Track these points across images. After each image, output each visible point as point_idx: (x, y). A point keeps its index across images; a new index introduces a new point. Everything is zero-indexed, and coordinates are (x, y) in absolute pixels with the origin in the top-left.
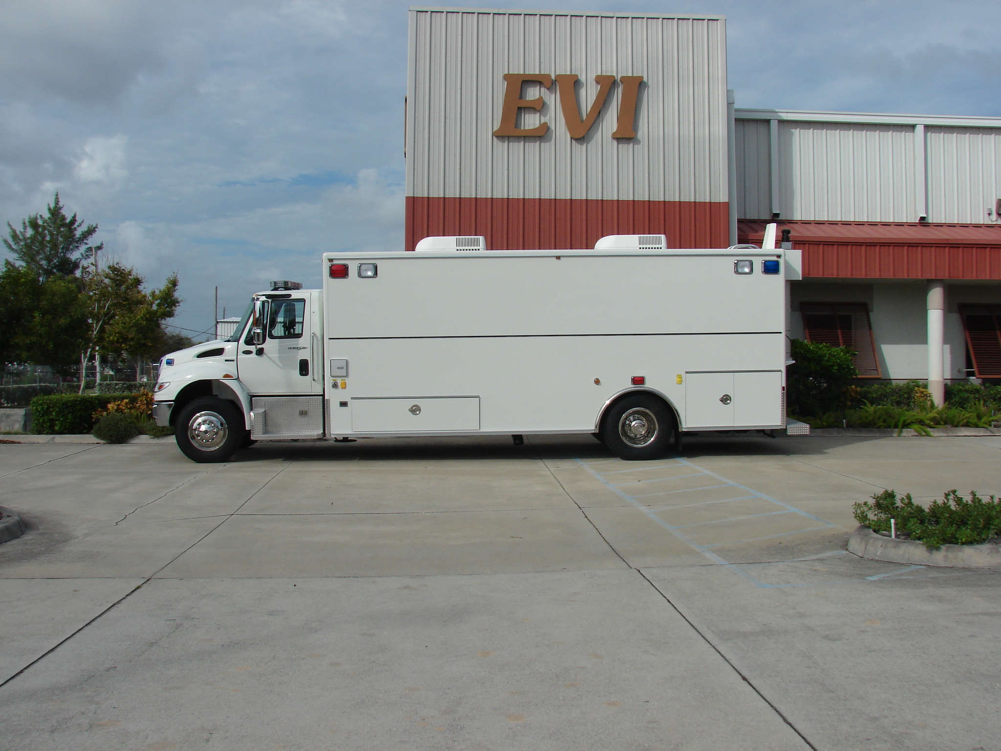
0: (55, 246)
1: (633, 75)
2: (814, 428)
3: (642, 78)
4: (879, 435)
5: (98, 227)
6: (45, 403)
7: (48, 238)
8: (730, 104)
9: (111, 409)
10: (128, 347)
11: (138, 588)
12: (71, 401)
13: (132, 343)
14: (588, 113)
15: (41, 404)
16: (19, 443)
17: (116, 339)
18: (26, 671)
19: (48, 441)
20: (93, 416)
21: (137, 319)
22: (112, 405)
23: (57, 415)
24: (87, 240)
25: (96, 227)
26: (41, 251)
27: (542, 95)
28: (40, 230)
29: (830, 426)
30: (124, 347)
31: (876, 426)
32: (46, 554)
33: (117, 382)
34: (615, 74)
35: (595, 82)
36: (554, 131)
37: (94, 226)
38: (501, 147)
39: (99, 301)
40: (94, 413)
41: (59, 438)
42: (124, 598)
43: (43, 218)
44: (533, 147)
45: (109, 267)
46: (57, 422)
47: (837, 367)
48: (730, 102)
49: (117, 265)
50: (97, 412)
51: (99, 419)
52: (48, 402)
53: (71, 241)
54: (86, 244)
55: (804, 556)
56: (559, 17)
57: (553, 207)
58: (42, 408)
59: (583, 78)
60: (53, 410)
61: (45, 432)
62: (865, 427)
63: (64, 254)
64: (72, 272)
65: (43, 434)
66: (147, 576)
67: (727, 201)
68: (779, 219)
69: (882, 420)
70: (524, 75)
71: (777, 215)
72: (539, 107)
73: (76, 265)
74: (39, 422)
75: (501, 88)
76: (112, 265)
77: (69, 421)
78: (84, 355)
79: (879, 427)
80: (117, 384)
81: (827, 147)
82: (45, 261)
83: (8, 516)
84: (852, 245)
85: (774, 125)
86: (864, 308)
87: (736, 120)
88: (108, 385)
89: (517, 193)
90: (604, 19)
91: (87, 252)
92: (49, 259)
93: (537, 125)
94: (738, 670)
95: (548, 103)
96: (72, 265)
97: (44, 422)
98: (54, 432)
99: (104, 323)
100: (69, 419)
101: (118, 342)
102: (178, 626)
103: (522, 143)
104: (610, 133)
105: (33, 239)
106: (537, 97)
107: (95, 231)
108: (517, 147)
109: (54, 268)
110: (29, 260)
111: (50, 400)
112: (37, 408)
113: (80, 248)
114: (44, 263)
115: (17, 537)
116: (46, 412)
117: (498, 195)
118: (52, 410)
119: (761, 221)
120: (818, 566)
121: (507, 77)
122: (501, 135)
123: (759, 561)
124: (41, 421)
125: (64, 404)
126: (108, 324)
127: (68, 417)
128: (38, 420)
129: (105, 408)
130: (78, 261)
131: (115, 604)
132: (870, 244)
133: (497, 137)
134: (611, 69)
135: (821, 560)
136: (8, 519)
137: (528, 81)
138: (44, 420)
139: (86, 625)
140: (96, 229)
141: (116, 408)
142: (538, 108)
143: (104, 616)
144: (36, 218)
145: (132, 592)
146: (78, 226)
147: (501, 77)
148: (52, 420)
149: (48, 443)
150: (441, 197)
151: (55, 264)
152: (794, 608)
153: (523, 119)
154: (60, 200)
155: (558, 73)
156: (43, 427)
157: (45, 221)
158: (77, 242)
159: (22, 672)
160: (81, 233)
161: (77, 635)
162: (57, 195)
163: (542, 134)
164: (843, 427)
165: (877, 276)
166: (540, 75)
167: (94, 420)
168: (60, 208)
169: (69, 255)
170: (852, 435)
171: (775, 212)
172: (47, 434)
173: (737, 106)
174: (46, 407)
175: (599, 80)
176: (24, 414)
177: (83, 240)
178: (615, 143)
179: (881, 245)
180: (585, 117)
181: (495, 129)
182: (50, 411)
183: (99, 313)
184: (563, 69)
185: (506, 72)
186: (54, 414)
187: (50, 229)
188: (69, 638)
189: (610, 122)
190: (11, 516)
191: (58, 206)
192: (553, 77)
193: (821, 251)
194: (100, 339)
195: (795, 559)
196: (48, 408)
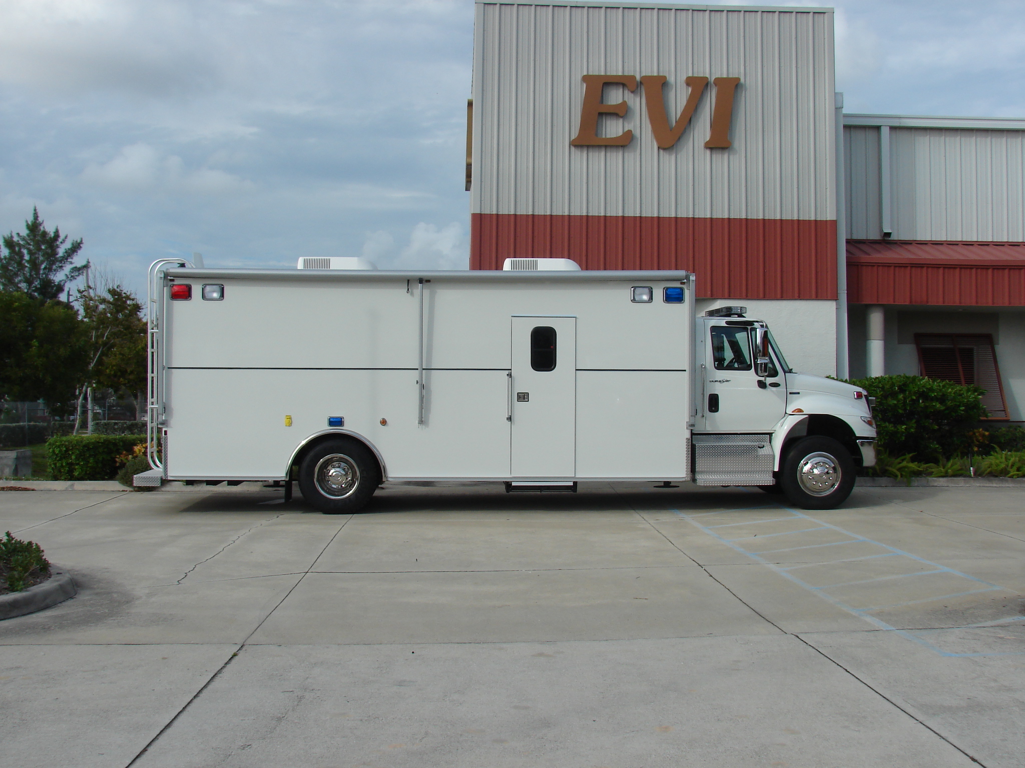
0: (35, 265)
1: (728, 76)
2: (937, 477)
3: (738, 79)
4: (1013, 485)
5: (83, 242)
6: (63, 445)
7: (27, 257)
8: (838, 109)
9: (138, 452)
10: (126, 381)
11: (235, 655)
12: (93, 443)
13: (131, 377)
14: (677, 120)
15: (59, 447)
16: (33, 490)
17: (113, 372)
18: (150, 749)
19: (67, 488)
20: (117, 459)
21: (137, 350)
22: (138, 447)
23: (77, 458)
24: (72, 258)
25: (81, 242)
26: (19, 273)
27: (626, 99)
28: (17, 249)
29: (955, 475)
30: (122, 381)
31: (1009, 475)
32: (112, 617)
33: (116, 421)
34: (708, 76)
35: (685, 85)
36: (639, 138)
37: (79, 241)
38: (580, 157)
39: (97, 329)
40: (118, 456)
41: (79, 485)
42: (224, 667)
43: (21, 236)
44: (615, 158)
45: (109, 291)
46: (77, 467)
47: (964, 408)
48: (839, 106)
49: (118, 288)
50: (122, 456)
51: (125, 464)
52: (67, 443)
53: (54, 261)
54: (71, 263)
55: (980, 622)
56: (644, 10)
57: (638, 225)
58: (60, 451)
59: (671, 79)
60: (73, 453)
61: (63, 478)
62: (996, 476)
63: (47, 275)
64: (55, 295)
65: (60, 480)
66: (240, 641)
67: (835, 219)
68: (890, 239)
69: (1015, 468)
70: (606, 76)
71: (889, 234)
72: (621, 112)
73: (60, 288)
74: (56, 466)
75: (580, 91)
76: (111, 288)
77: (90, 465)
78: (80, 390)
79: (1012, 477)
80: (116, 424)
81: (945, 156)
82: (25, 284)
83: (58, 574)
84: (977, 268)
85: (885, 132)
86: (989, 341)
87: (845, 127)
88: (106, 424)
89: (598, 210)
90: (696, 12)
91: (72, 272)
92: (29, 282)
93: (620, 133)
94: (962, 749)
95: (632, 107)
96: (55, 288)
97: (62, 466)
98: (72, 478)
99: (103, 354)
100: (91, 463)
101: (115, 375)
102: (300, 699)
103: (603, 153)
104: (703, 141)
105: (10, 259)
106: (620, 101)
107: (81, 247)
108: (598, 158)
109: (35, 291)
110: (6, 282)
111: (68, 441)
112: (54, 451)
113: (64, 268)
114: (23, 286)
115: (72, 598)
116: (65, 455)
117: (576, 212)
118: (70, 453)
119: (870, 241)
120: (1002, 633)
121: (586, 79)
122: (579, 144)
123: (929, 627)
124: (58, 465)
125: (84, 446)
126: (107, 355)
127: (89, 461)
128: (55, 464)
129: (131, 451)
130: (62, 284)
131: (216, 674)
132: (998, 267)
133: (575, 146)
134: (704, 70)
135: (1002, 627)
136: (59, 577)
137: (609, 83)
138: (62, 464)
139: (195, 697)
140: (81, 245)
141: (143, 451)
142: (621, 114)
143: (210, 687)
144: (12, 237)
145: (230, 659)
146: (61, 243)
147: (579, 78)
148: (71, 464)
149: (66, 490)
150: (512, 213)
151: (36, 287)
152: (995, 681)
153: (604, 127)
154: (39, 215)
155: (643, 74)
156: (60, 472)
157: (24, 239)
158: (61, 261)
159: (145, 750)
160: (64, 251)
161: (188, 709)
162: (35, 210)
163: (625, 142)
164: (970, 476)
165: (1006, 304)
166: (623, 77)
167: (118, 464)
168: (40, 224)
169: (52, 277)
170: (982, 485)
171: (886, 231)
172: (65, 479)
173: (845, 111)
174: (64, 449)
175: (690, 81)
176: (15, 457)
177: (67, 259)
178: (708, 152)
179: (1012, 269)
180: (674, 124)
181: (573, 138)
182: (69, 454)
183: (97, 343)
184: (650, 70)
185: (585, 73)
186: (73, 457)
187: (29, 246)
188: (181, 712)
189: (702, 130)
190: (61, 574)
191: (38, 222)
192: (638, 78)
193: (941, 277)
194: (98, 372)
195: (970, 625)
196: (67, 451)
